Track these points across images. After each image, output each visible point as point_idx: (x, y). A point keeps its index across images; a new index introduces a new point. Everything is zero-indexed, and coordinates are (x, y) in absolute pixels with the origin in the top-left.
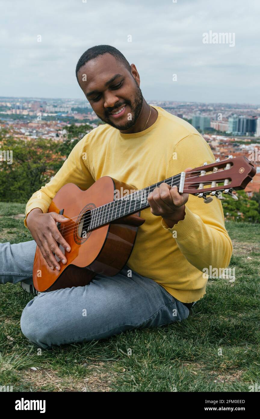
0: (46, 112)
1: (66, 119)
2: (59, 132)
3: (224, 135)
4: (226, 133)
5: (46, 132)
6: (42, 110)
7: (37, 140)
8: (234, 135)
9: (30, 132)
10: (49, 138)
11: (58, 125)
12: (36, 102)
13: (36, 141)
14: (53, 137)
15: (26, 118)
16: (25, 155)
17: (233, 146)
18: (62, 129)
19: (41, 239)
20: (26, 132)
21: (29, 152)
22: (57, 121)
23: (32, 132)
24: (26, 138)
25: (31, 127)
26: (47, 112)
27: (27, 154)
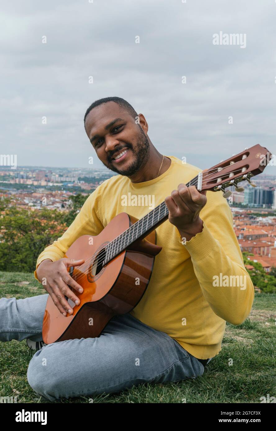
0: (51, 181)
1: (72, 188)
2: (65, 202)
3: (239, 207)
4: (241, 205)
5: (51, 203)
6: (47, 180)
7: (42, 211)
8: (250, 207)
9: (33, 202)
10: (54, 209)
11: (64, 195)
12: (41, 171)
13: (40, 211)
14: (58, 207)
15: (30, 188)
16: (28, 226)
17: (249, 218)
18: (67, 199)
19: (51, 285)
20: (30, 202)
21: (33, 223)
22: (62, 192)
23: (36, 202)
24: (30, 209)
25: (35, 197)
26: (53, 182)
27: (31, 224)
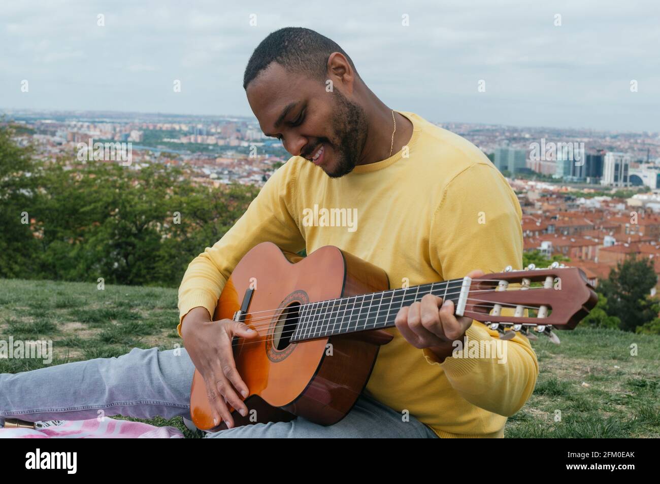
0: (246, 139)
1: (279, 151)
2: (268, 173)
3: (548, 182)
4: (552, 178)
5: (245, 174)
6: (240, 137)
7: (231, 186)
8: (565, 182)
9: (218, 173)
10: (249, 184)
11: (266, 162)
12: (229, 123)
13: (227, 187)
14: (256, 181)
15: (213, 150)
16: (209, 211)
17: (564, 199)
18: (271, 168)
20: (212, 173)
21: (216, 207)
22: (263, 156)
23: (221, 173)
24: (212, 183)
25: (221, 165)
26: (248, 141)
27: (213, 209)
